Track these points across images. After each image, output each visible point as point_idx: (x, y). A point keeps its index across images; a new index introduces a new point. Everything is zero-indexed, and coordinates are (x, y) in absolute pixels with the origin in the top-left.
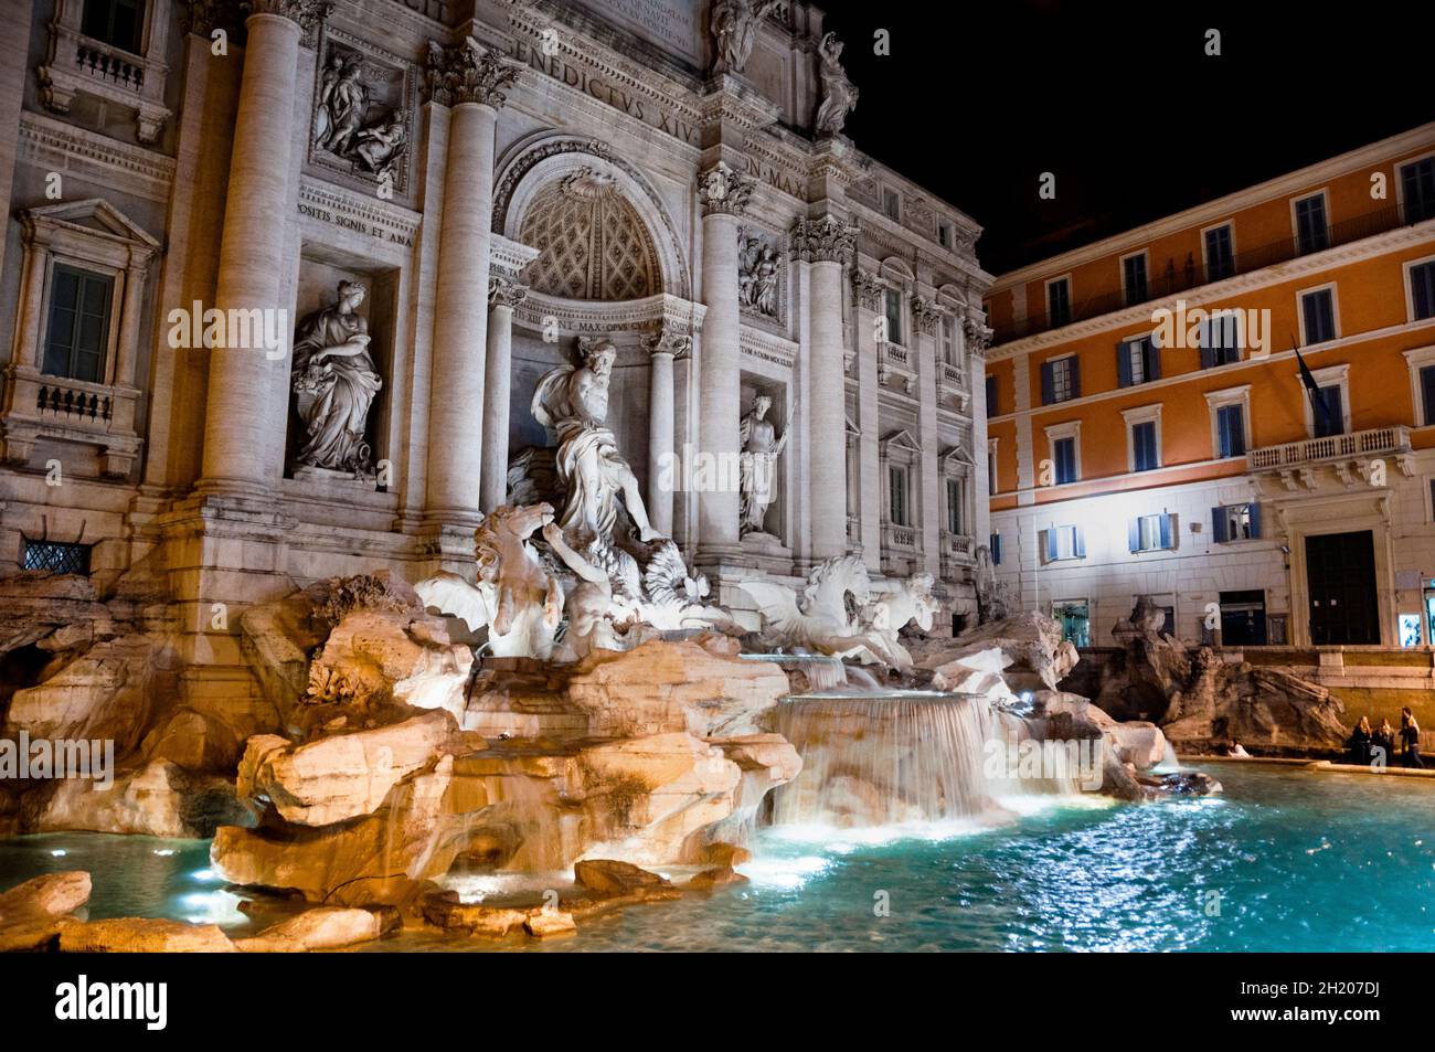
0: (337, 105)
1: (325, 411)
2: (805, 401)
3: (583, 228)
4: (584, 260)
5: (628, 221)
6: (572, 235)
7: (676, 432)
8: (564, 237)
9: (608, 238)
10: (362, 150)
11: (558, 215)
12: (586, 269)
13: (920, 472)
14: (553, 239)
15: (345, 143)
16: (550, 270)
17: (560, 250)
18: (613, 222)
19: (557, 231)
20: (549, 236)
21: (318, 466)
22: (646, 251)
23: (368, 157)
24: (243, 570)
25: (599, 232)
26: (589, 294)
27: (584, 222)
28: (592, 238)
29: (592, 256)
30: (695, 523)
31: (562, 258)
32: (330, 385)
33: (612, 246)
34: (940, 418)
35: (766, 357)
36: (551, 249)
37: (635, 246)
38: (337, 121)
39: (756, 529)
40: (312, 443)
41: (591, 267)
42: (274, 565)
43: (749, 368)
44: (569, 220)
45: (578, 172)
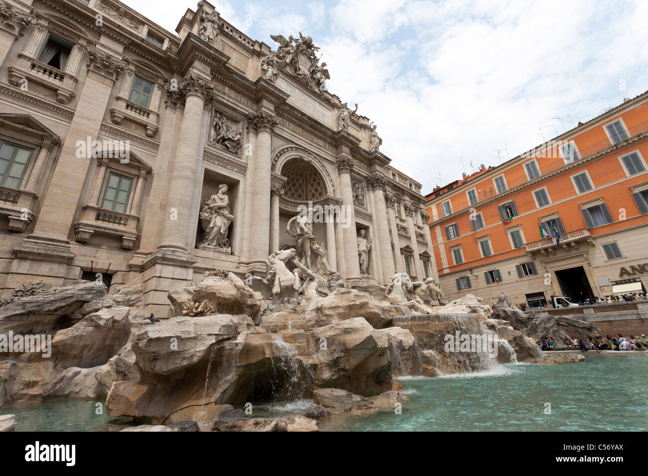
0: (218, 127)
1: (211, 225)
2: (376, 232)
3: (301, 178)
4: (302, 189)
5: (315, 174)
6: (298, 180)
7: (336, 239)
8: (295, 181)
9: (309, 181)
10: (226, 143)
11: (293, 174)
12: (303, 191)
13: (414, 259)
14: (292, 181)
15: (221, 141)
16: (291, 191)
17: (294, 185)
18: (310, 175)
19: (293, 179)
20: (290, 180)
21: (209, 244)
22: (322, 183)
23: (228, 145)
24: (173, 278)
25: (306, 179)
26: (304, 199)
27: (301, 176)
28: (304, 182)
29: (304, 186)
30: (345, 270)
32: (214, 216)
33: (311, 183)
34: (418, 242)
35: (362, 218)
36: (291, 185)
37: (318, 183)
38: (218, 133)
39: (364, 274)
40: (207, 237)
41: (304, 191)
42: (186, 277)
43: (358, 221)
44: (297, 175)
45: (299, 157)
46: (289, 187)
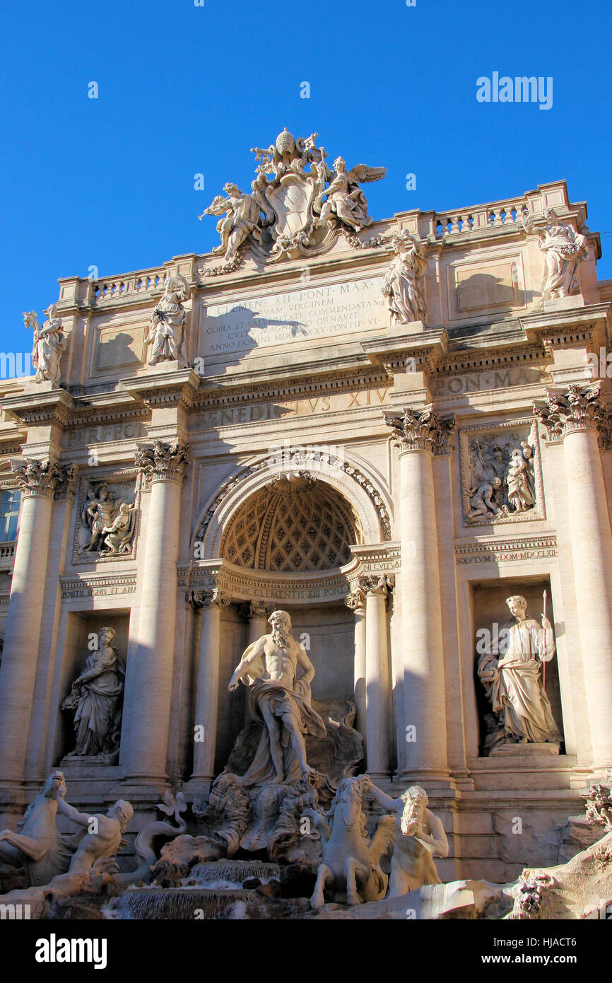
4: (345, 534)
6: (329, 517)
8: (324, 522)
14: (318, 526)
17: (327, 532)
19: (317, 520)
20: (313, 525)
25: (339, 508)
28: (339, 516)
29: (346, 527)
31: (332, 535)
32: (82, 698)
35: (513, 558)
36: (320, 534)
43: (485, 576)
44: (318, 508)
45: (270, 481)
46: (317, 541)
